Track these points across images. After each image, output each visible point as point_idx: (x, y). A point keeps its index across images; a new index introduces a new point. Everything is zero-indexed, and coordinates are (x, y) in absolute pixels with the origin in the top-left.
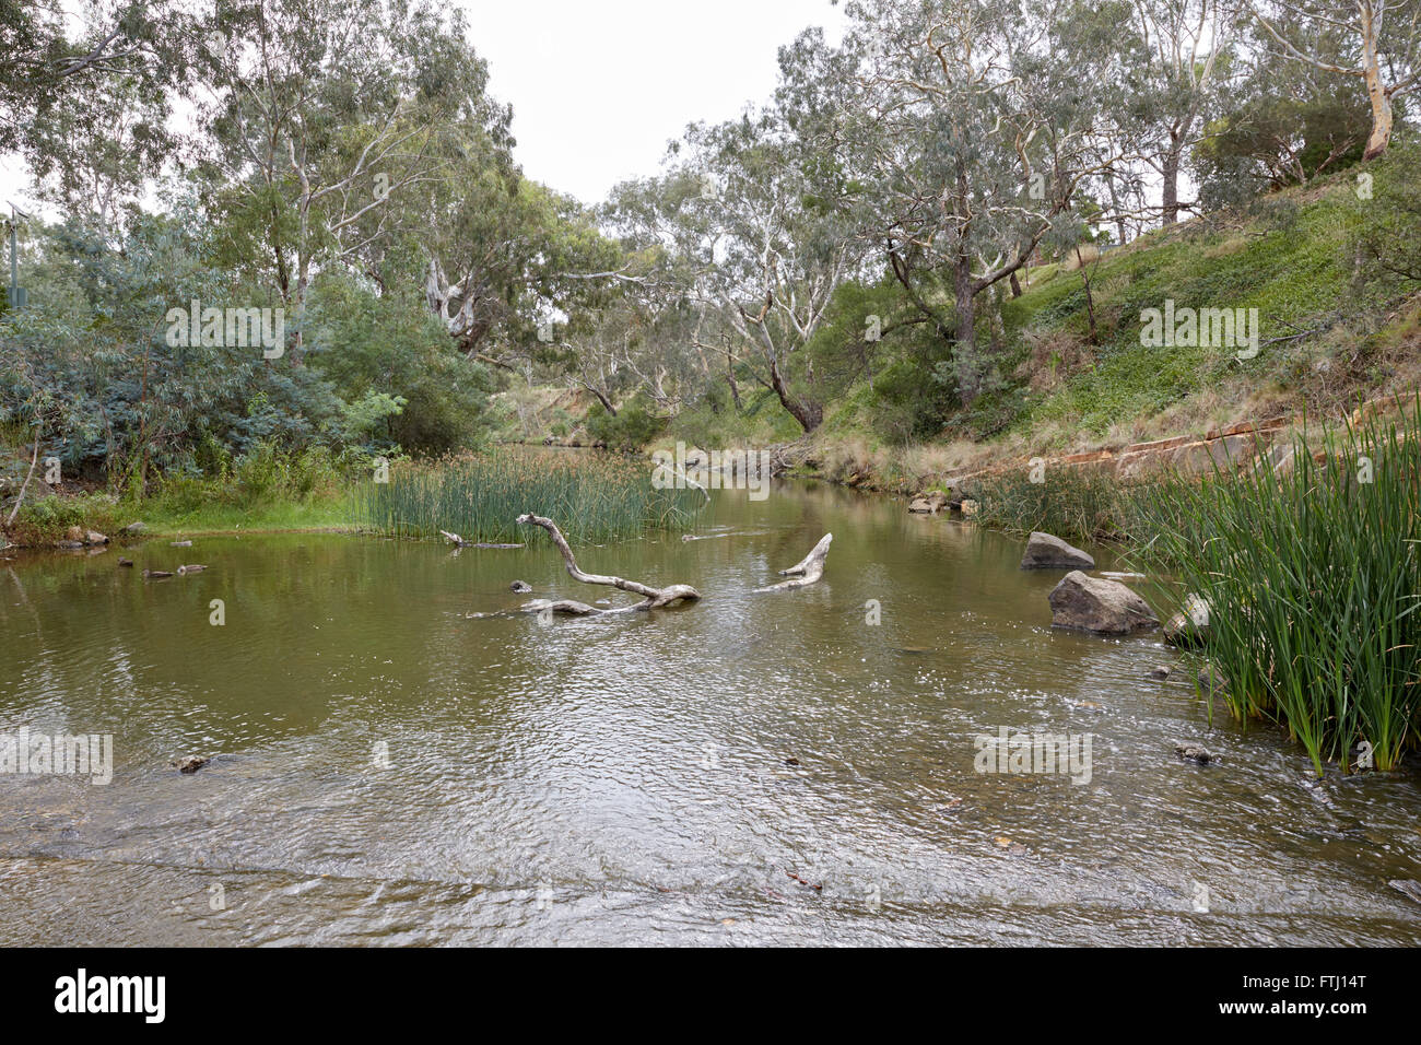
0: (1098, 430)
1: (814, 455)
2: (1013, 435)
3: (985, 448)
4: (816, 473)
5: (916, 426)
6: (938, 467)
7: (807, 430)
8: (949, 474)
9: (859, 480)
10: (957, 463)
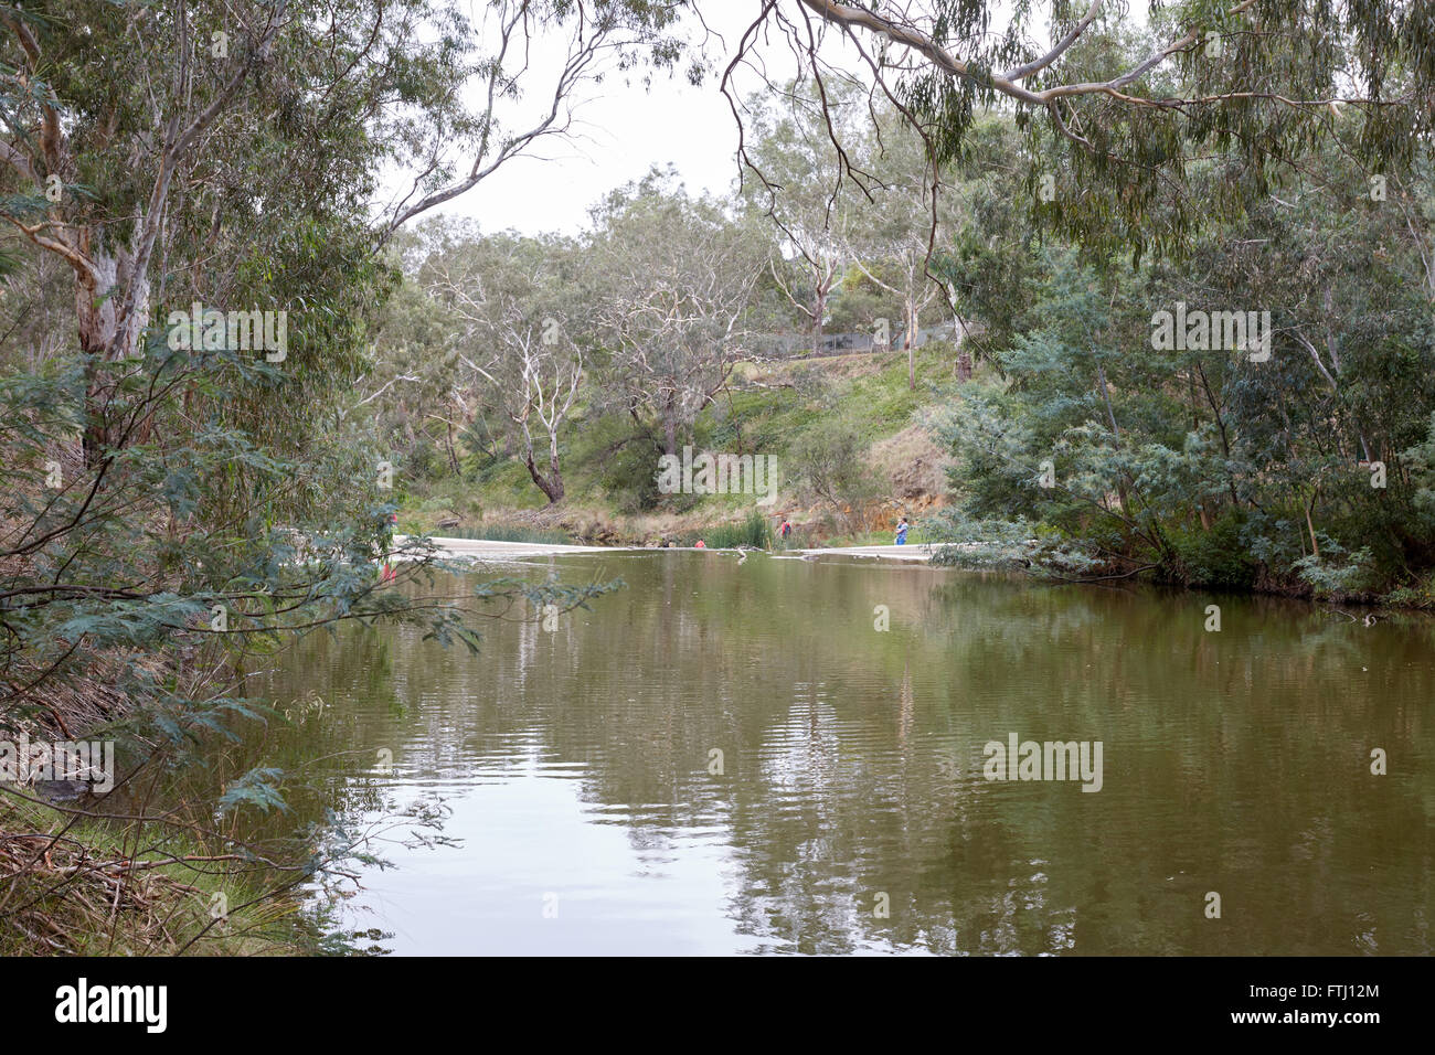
0: (731, 511)
1: (565, 520)
2: (695, 512)
3: (681, 518)
4: (569, 533)
5: (642, 504)
6: (656, 528)
7: (552, 500)
8: (661, 532)
9: (606, 536)
10: (665, 526)
